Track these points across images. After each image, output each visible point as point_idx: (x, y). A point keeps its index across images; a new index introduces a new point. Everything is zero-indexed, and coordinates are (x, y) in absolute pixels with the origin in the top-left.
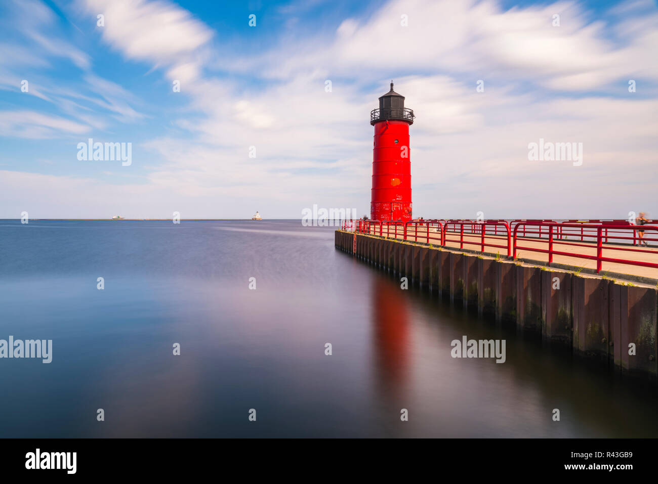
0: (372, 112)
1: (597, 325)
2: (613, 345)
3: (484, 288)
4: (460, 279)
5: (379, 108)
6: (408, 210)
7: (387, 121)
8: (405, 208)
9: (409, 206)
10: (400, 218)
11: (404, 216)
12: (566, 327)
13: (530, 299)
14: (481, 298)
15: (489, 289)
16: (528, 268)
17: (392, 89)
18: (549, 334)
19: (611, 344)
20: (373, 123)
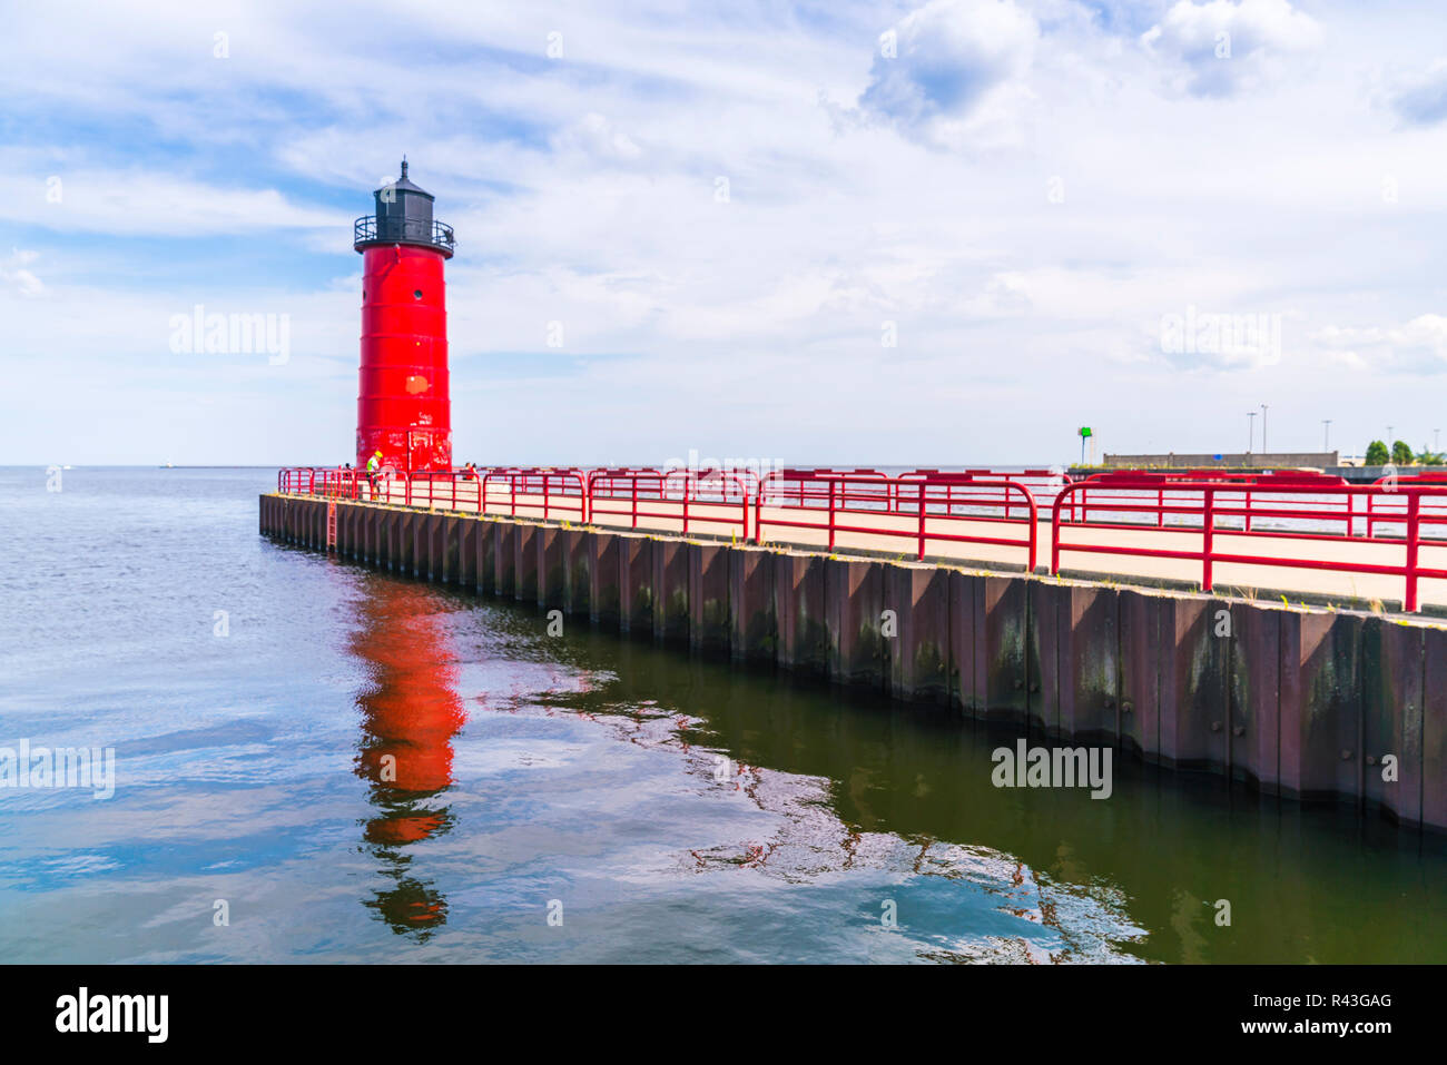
0: (359, 223)
1: (931, 643)
2: (957, 673)
3: (704, 600)
4: (642, 587)
5: (375, 214)
6: (445, 448)
7: (397, 246)
8: (438, 443)
9: (445, 437)
10: (428, 466)
11: (437, 460)
12: (874, 655)
13: (804, 613)
14: (697, 618)
15: (714, 601)
16: (800, 557)
17: (404, 176)
18: (846, 673)
19: (953, 672)
20: (360, 247)
